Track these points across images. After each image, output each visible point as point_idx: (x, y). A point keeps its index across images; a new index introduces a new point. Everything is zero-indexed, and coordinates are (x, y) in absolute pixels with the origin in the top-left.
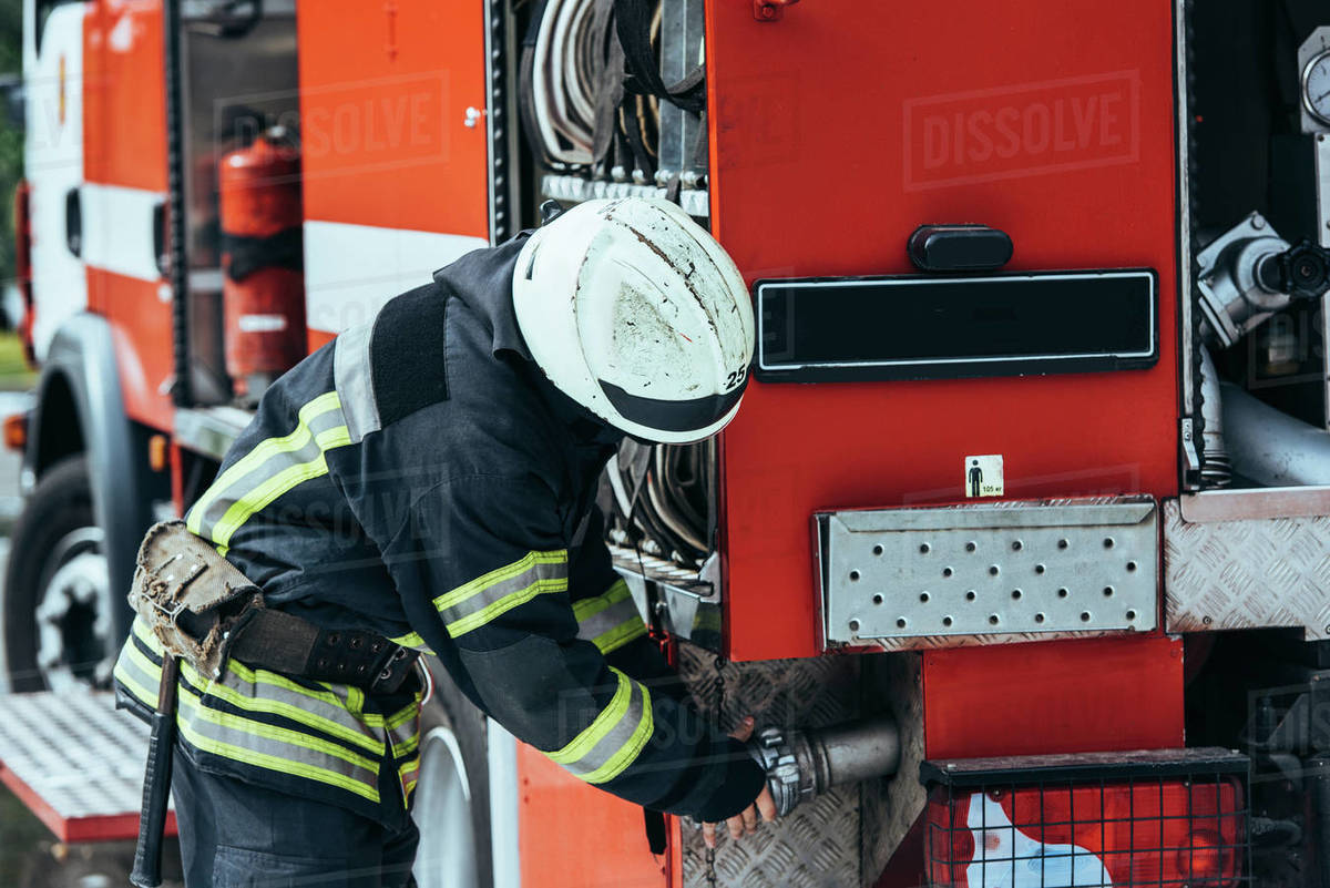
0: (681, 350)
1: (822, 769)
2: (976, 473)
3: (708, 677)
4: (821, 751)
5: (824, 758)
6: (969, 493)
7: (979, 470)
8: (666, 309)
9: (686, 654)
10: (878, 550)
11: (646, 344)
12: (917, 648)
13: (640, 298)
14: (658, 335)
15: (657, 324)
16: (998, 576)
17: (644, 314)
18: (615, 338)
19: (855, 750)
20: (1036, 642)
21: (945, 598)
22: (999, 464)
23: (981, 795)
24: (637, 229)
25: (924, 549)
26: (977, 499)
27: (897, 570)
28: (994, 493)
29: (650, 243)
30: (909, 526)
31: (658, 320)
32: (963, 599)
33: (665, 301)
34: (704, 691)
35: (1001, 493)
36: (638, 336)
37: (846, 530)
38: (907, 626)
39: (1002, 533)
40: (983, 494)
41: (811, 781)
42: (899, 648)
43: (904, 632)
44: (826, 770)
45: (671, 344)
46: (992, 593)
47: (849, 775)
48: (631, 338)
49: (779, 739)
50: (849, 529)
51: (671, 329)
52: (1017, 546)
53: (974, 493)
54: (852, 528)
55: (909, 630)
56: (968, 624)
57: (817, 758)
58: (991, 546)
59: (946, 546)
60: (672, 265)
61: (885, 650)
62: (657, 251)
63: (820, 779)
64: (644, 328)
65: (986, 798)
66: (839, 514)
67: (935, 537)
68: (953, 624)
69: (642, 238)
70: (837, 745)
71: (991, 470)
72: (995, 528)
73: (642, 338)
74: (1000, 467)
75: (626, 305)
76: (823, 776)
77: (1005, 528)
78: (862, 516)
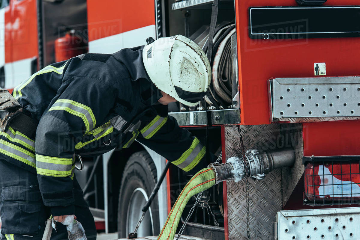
0: (199, 77)
1: (271, 162)
2: (318, 68)
3: (234, 138)
4: (271, 157)
5: (272, 159)
6: (315, 74)
7: (318, 67)
8: (196, 65)
9: (227, 130)
10: (288, 90)
11: (191, 75)
12: (301, 122)
13: (189, 61)
14: (194, 72)
15: (194, 69)
16: (325, 99)
17: (190, 66)
18: (181, 73)
19: (281, 157)
20: (337, 121)
21: (309, 106)
22: (324, 65)
23: (322, 165)
24: (185, 42)
25: (303, 90)
26: (318, 76)
27: (294, 97)
28: (323, 74)
29: (190, 46)
30: (298, 83)
31: (194, 68)
32: (315, 106)
33: (195, 63)
34: (233, 142)
35: (325, 74)
36: (188, 73)
37: (279, 84)
38: (298, 114)
39: (326, 85)
40: (320, 74)
41: (268, 166)
42: (295, 122)
43: (297, 116)
44: (272, 163)
45: (197, 75)
46: (323, 104)
47: (279, 165)
48: (186, 73)
49: (258, 153)
50: (279, 83)
51: (197, 71)
52: (331, 90)
53: (317, 74)
54: (280, 83)
55: (298, 115)
56: (316, 113)
57: (269, 159)
58: (323, 89)
59: (309, 89)
60: (197, 52)
61: (291, 122)
62: (192, 48)
63: (271, 165)
64: (190, 70)
65: (324, 167)
66: (276, 78)
67: (306, 86)
68: (312, 113)
69: (187, 45)
70: (276, 155)
71: (322, 67)
72: (324, 84)
73: (190, 73)
74: (325, 66)
75: (185, 63)
76: (272, 164)
77: (327, 84)
78: (284, 79)
